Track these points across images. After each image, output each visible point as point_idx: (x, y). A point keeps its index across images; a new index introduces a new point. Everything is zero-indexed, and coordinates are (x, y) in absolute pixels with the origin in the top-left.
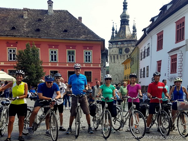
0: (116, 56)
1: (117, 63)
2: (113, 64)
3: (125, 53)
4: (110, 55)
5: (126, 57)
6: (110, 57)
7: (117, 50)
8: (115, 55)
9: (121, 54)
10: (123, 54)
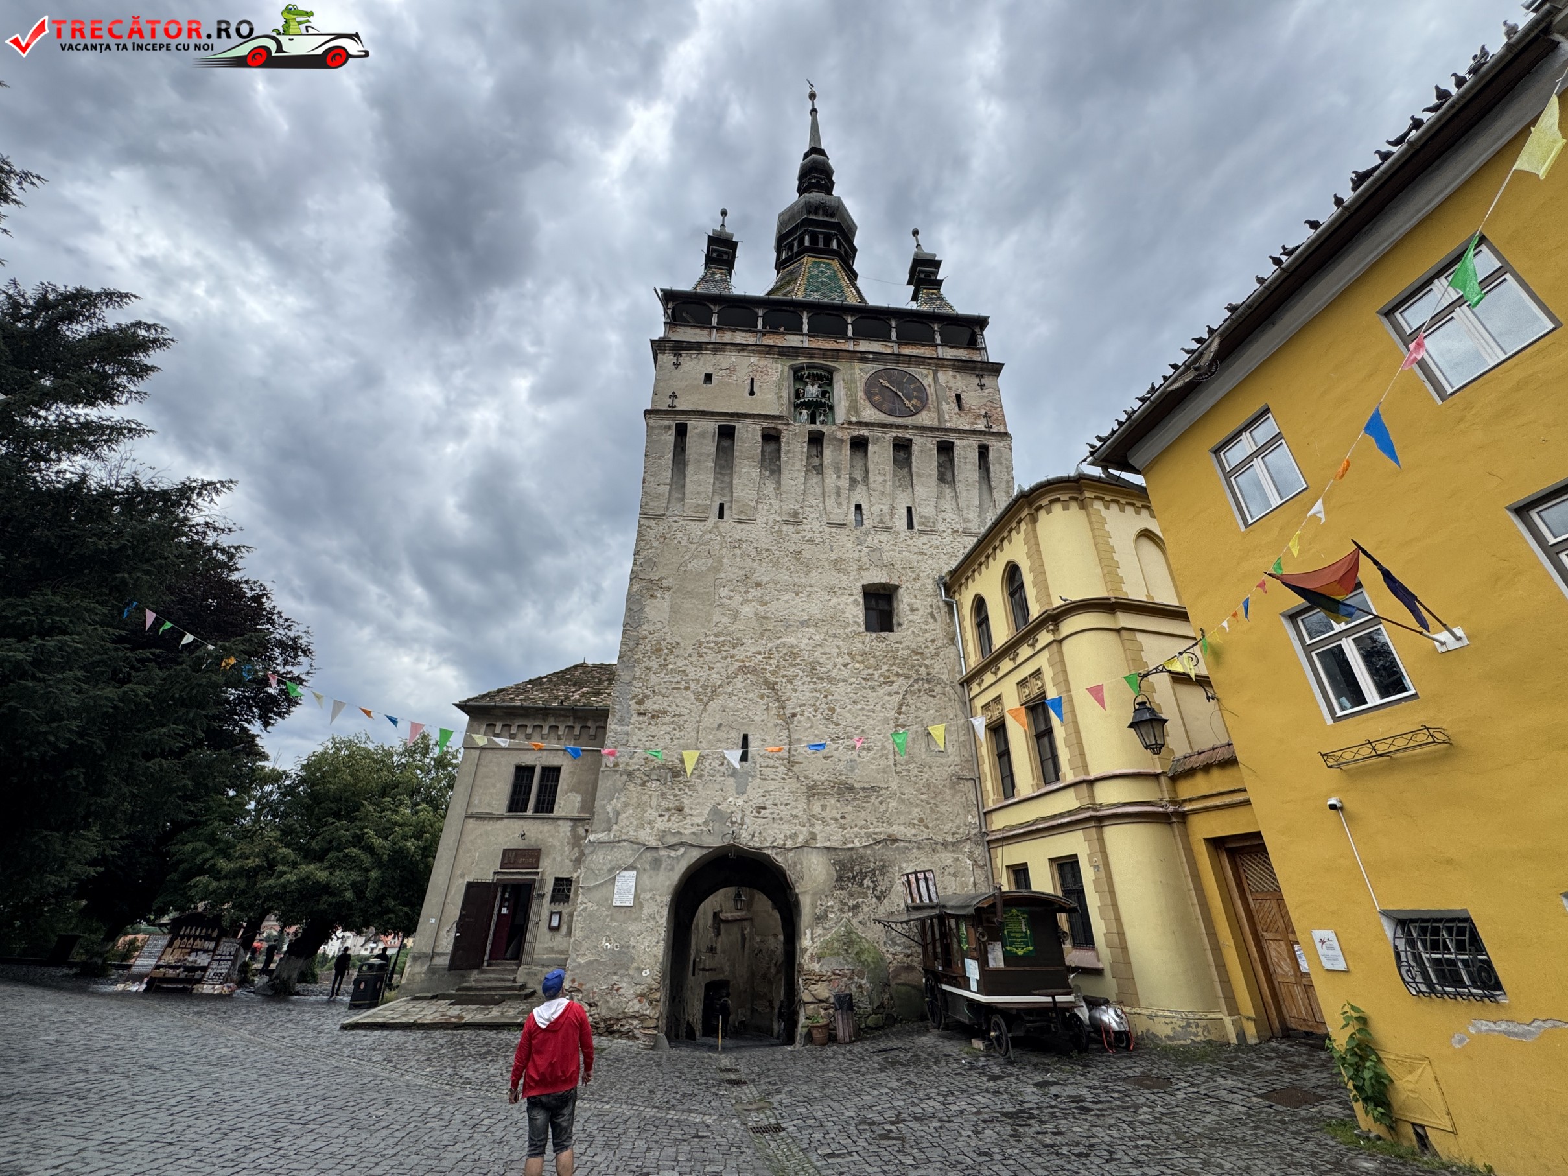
0: (749, 436)
1: (766, 516)
2: (696, 529)
3: (870, 413)
4: (672, 412)
5: (880, 454)
6: (670, 437)
7: (775, 372)
8: (739, 425)
9: (813, 421)
10: (841, 415)
